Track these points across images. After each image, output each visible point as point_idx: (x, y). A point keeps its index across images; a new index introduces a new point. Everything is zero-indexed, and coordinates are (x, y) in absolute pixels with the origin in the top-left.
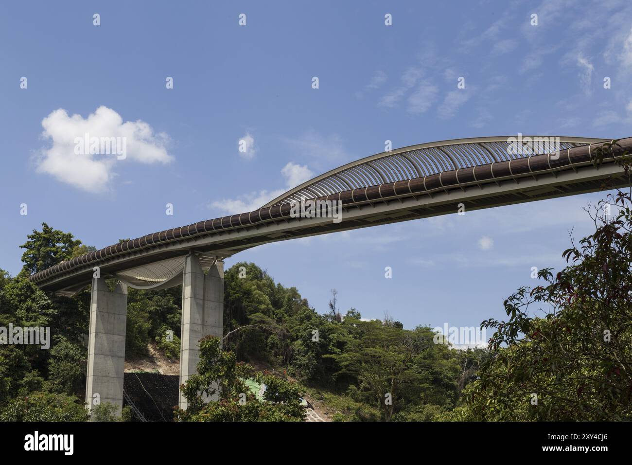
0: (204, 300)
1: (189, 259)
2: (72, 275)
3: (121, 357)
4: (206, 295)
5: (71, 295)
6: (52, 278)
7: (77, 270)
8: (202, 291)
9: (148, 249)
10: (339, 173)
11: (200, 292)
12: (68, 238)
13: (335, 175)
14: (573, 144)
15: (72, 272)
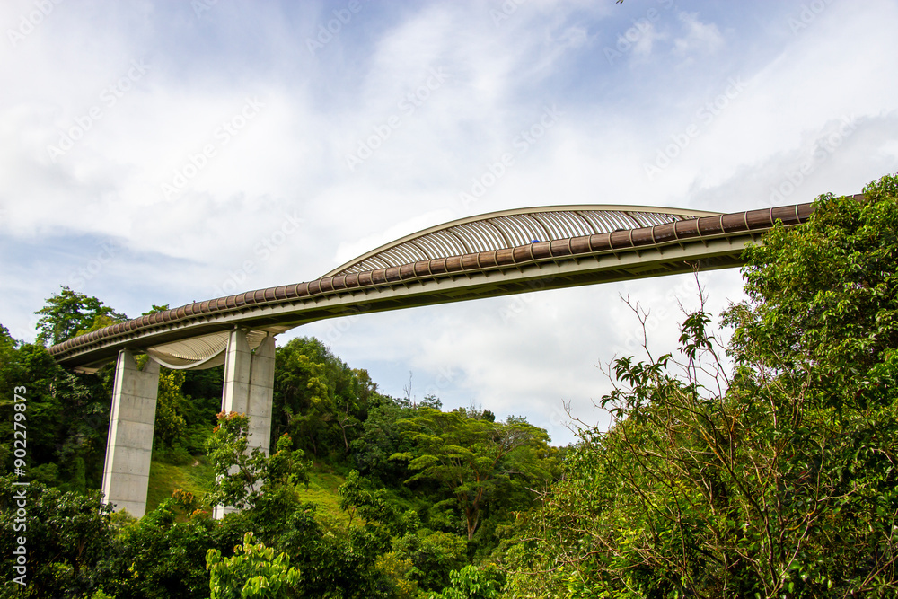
0: (250, 383)
1: (235, 334)
2: (94, 349)
3: (148, 450)
4: (253, 378)
5: (92, 371)
6: (71, 352)
7: (100, 343)
8: (248, 374)
9: (186, 322)
10: (414, 239)
11: (246, 375)
12: (93, 303)
13: (410, 241)
14: (680, 216)
15: (95, 345)
